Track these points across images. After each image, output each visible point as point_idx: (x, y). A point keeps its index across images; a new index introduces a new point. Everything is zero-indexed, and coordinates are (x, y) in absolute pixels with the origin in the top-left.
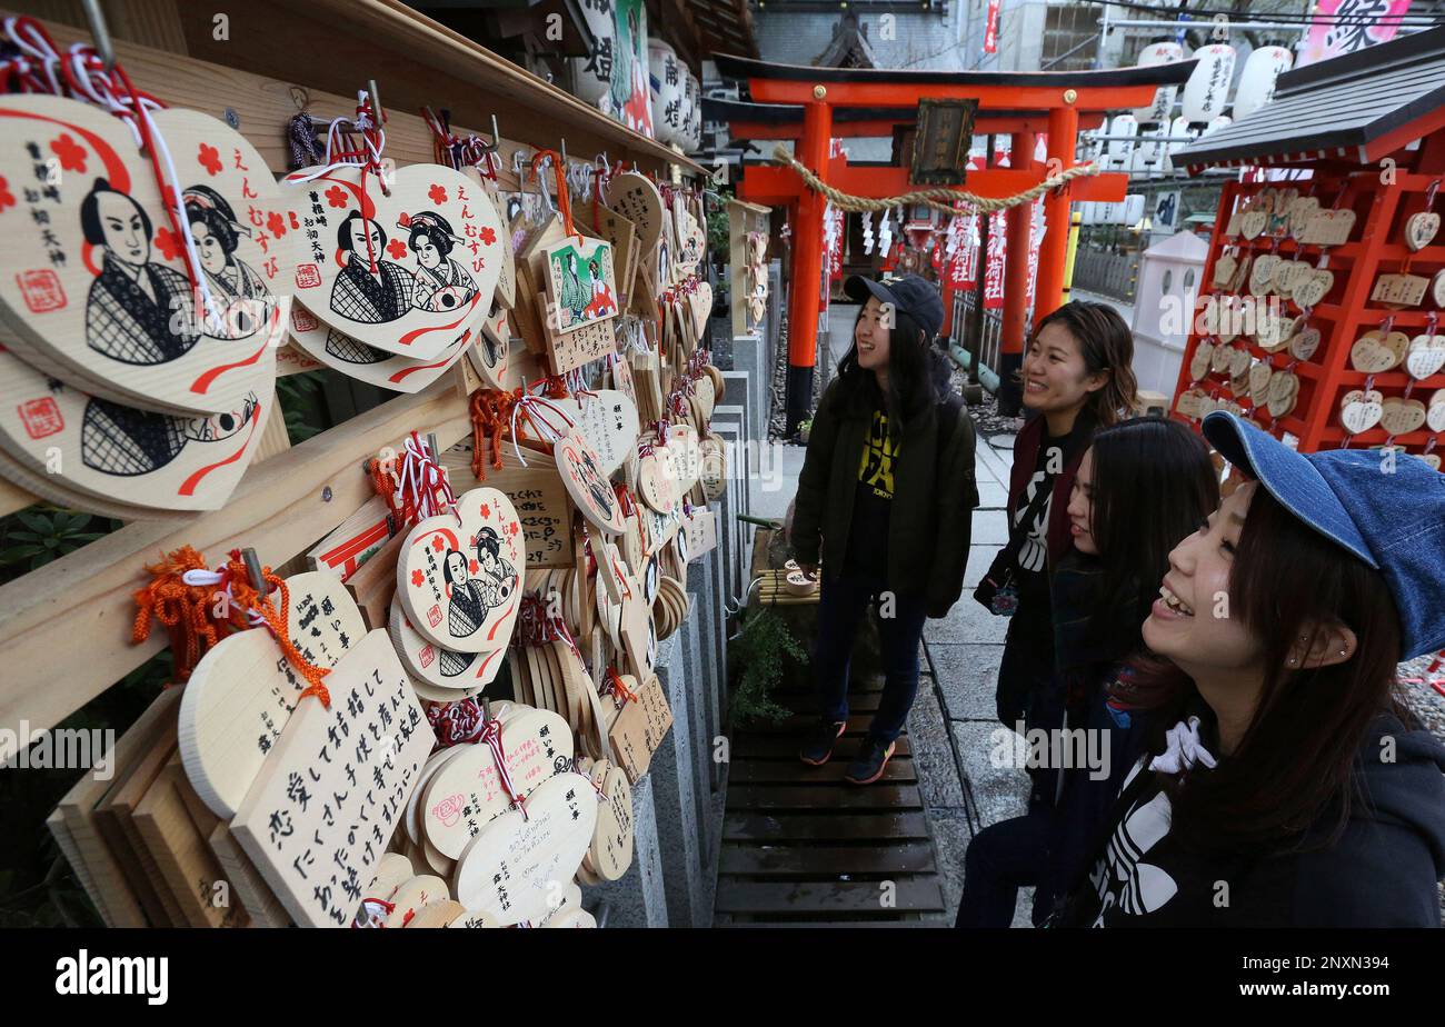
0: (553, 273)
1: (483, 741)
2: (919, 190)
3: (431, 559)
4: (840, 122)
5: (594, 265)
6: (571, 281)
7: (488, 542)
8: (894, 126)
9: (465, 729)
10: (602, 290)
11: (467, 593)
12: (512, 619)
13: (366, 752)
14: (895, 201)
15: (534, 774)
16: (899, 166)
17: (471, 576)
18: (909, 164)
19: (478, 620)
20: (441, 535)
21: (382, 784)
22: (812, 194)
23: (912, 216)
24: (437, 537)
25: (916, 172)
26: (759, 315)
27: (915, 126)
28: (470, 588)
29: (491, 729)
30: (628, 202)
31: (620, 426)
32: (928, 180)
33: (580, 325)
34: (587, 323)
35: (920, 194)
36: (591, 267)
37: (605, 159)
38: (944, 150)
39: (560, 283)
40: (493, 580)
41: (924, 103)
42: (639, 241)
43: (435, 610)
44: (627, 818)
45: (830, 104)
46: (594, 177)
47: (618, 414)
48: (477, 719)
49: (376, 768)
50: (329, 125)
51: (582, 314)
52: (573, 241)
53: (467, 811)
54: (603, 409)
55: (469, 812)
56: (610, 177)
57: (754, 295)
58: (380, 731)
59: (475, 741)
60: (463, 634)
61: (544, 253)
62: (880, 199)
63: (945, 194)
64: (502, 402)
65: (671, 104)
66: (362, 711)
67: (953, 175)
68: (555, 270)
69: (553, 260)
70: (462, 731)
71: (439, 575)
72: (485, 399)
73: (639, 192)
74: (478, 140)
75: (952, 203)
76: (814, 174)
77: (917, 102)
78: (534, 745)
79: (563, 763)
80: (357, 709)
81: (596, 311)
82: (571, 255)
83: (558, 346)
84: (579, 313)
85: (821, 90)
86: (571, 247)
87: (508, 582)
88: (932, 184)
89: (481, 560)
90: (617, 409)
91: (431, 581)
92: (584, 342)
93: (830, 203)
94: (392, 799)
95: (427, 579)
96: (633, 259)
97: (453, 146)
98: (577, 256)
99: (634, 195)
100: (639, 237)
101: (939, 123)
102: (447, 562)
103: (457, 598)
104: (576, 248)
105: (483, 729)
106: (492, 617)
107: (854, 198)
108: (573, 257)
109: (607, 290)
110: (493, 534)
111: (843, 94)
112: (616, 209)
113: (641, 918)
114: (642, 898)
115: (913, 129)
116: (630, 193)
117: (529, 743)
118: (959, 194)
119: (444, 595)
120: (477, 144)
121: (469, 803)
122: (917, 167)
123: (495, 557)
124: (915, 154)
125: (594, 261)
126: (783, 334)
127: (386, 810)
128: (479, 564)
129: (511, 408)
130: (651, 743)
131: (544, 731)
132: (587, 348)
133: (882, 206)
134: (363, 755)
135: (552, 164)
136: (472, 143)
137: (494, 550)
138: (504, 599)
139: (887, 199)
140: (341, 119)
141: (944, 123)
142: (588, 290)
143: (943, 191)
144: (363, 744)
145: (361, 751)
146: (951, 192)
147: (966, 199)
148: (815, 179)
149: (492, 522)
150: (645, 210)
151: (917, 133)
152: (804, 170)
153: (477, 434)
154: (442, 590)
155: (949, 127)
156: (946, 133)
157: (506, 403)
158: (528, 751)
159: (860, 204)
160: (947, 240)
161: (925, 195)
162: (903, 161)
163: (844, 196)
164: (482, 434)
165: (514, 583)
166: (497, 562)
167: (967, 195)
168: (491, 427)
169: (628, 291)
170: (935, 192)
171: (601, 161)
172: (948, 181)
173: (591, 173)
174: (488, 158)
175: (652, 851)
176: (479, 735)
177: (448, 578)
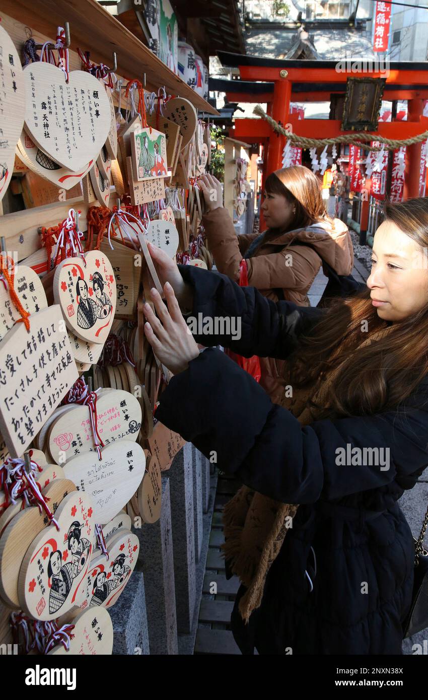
0: (136, 146)
1: (86, 404)
2: (346, 134)
3: (70, 278)
4: (297, 92)
5: (156, 145)
6: (145, 152)
7: (98, 280)
8: (331, 95)
9: (77, 396)
10: (160, 161)
11: (87, 305)
12: (108, 329)
13: (44, 364)
14: (331, 141)
15: (116, 429)
16: (334, 119)
17: (89, 297)
18: (341, 118)
19: (92, 323)
20: (76, 268)
21: (49, 384)
22: (278, 136)
23: (342, 152)
24: (74, 268)
25: (346, 123)
26: (242, 212)
27: (345, 94)
28: (88, 303)
29: (91, 397)
30: (176, 114)
31: (168, 243)
32: (353, 128)
33: (148, 178)
34: (151, 178)
35: (348, 136)
36: (155, 146)
37: (164, 90)
38: (363, 110)
39: (139, 153)
40: (100, 304)
41: (351, 80)
42: (182, 137)
43: (71, 308)
44: (159, 489)
45: (290, 81)
46: (157, 100)
47: (167, 235)
48: (84, 390)
49: (48, 375)
50: (43, 45)
51: (150, 172)
52: (147, 130)
53: (74, 444)
54: (158, 231)
55: (76, 444)
56: (166, 100)
57: (239, 198)
58: (52, 355)
59: (81, 403)
60: (84, 327)
61: (132, 134)
62: (322, 139)
63: (365, 136)
64: (105, 213)
65: (190, 80)
66: (44, 341)
67: (371, 124)
68: (137, 144)
69: (137, 139)
70: (75, 397)
71: (74, 288)
72: (96, 211)
73: (183, 108)
74: (105, 66)
75: (369, 143)
76: (279, 124)
77: (346, 80)
78: (116, 412)
79: (135, 425)
80: (42, 339)
81: (157, 172)
82: (145, 137)
83: (136, 188)
84: (148, 171)
85: (285, 73)
86: (146, 133)
87: (107, 307)
88: (356, 131)
89: (95, 290)
90: (167, 232)
91: (70, 291)
92: (149, 189)
93: (289, 142)
94: (53, 395)
95: (68, 288)
96: (178, 147)
97: (91, 69)
98: (148, 138)
99: (180, 110)
100: (181, 134)
101: (361, 93)
102: (78, 284)
103: (81, 305)
104: (148, 133)
105: (87, 396)
106: (99, 323)
107: (305, 139)
108: (146, 139)
109: (163, 161)
110: (101, 277)
111: (300, 75)
112: (169, 118)
113: (160, 573)
114: (161, 558)
115: (343, 96)
116: (177, 109)
117: (113, 409)
118: (374, 137)
119: (75, 301)
120: (105, 68)
121: (75, 439)
122: (346, 120)
123: (101, 291)
124: (345, 112)
125: (156, 143)
126: (256, 228)
127: (50, 399)
128: (93, 291)
129: (110, 216)
130: (171, 452)
131: (123, 404)
132: (150, 193)
133: (323, 143)
134: (42, 364)
135: (137, 87)
136: (102, 68)
137: (101, 287)
138: (105, 316)
139: (326, 139)
140: (48, 42)
141: (363, 93)
142: (153, 159)
143: (363, 134)
144: (42, 359)
145: (41, 361)
146: (369, 135)
147: (378, 140)
148: (280, 126)
149: (101, 270)
150: (186, 119)
151: (346, 99)
152: (273, 121)
153: (89, 232)
154: (75, 298)
155: (367, 94)
156: (365, 98)
157: (108, 214)
158: (113, 414)
159: (309, 143)
160: (366, 167)
161: (351, 137)
162: (337, 116)
163: (298, 138)
164: (92, 232)
165: (111, 309)
166: (102, 294)
167: (379, 138)
168: (98, 227)
169: (174, 166)
170: (358, 135)
171: (162, 91)
172: (366, 129)
173: (156, 98)
174: (110, 75)
175: (168, 531)
176: (84, 399)
177: (78, 293)
